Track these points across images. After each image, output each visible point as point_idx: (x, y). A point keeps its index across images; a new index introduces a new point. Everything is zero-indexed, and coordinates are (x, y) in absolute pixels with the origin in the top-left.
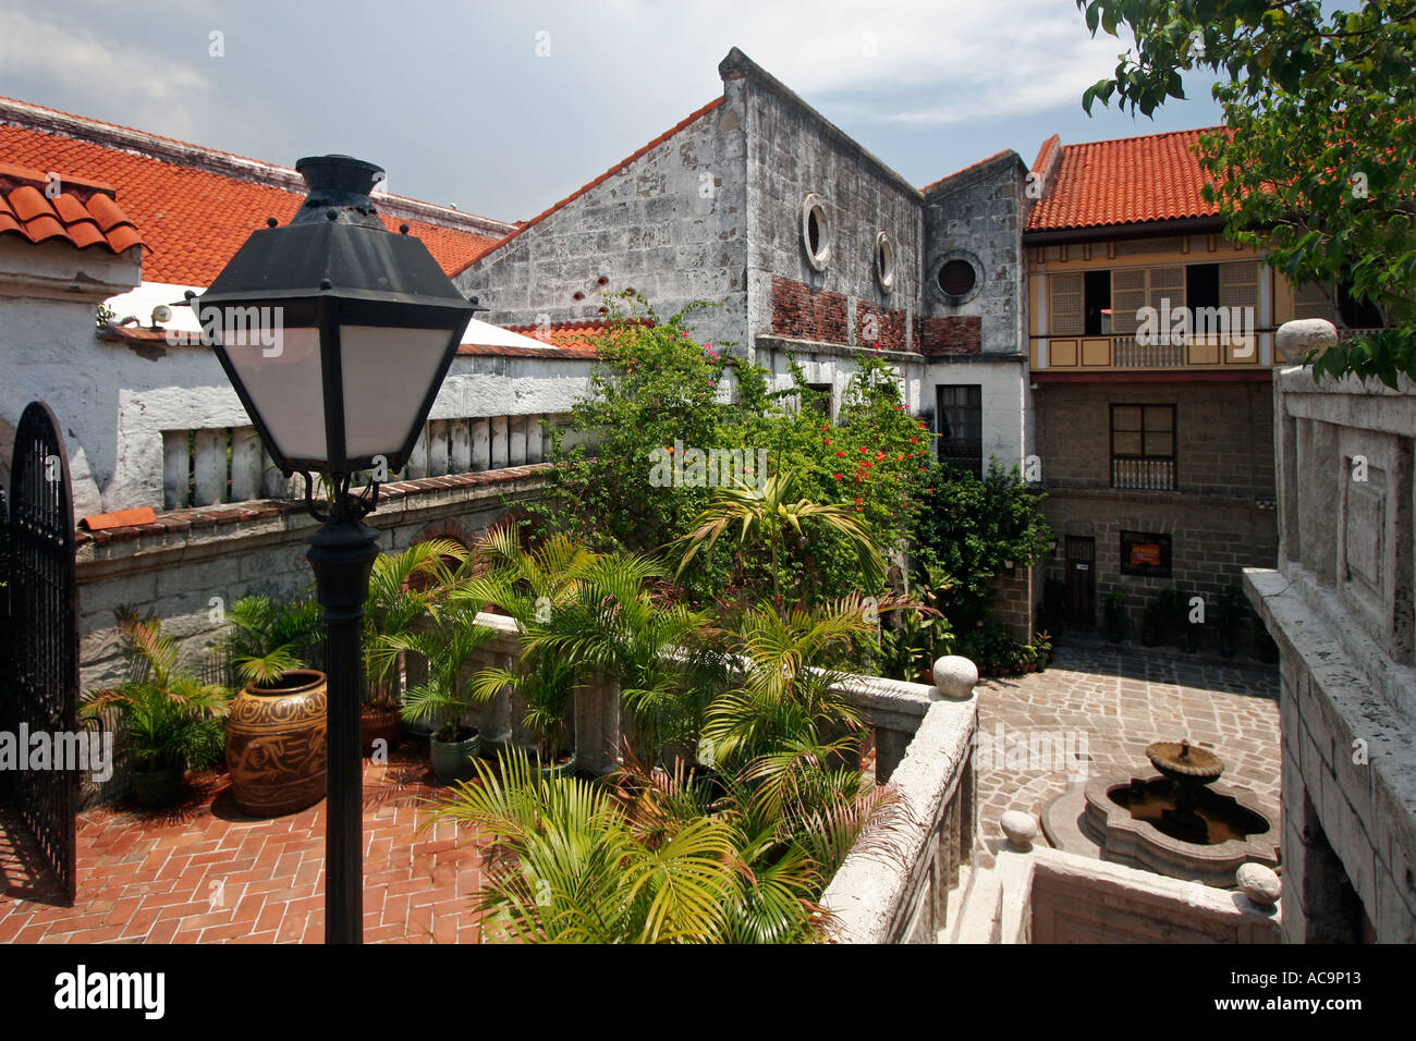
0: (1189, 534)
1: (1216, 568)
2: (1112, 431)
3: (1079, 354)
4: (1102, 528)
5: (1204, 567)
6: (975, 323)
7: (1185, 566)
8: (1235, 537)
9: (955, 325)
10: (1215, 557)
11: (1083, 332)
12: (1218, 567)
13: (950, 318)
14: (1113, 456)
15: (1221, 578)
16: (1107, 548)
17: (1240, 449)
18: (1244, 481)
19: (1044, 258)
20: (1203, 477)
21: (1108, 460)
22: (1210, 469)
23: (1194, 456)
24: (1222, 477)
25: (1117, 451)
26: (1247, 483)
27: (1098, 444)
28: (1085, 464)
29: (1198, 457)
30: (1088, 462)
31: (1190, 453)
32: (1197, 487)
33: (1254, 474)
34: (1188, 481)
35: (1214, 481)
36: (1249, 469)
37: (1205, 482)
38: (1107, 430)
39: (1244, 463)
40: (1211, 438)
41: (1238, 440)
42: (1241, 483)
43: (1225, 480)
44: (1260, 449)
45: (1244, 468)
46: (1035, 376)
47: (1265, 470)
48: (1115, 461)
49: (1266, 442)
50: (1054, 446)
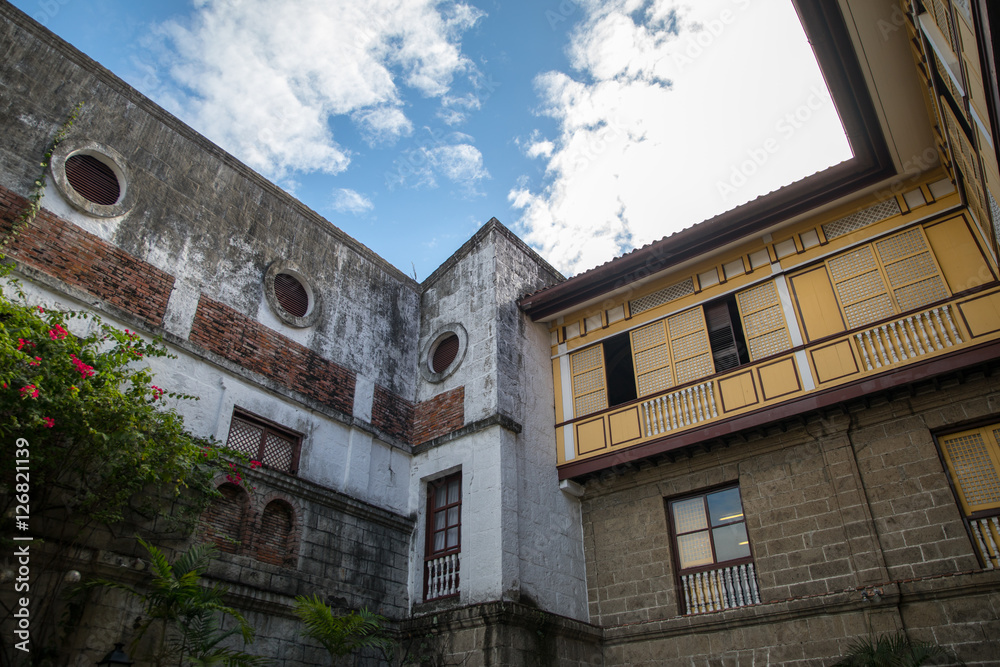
3: (607, 432)
6: (459, 394)
9: (441, 403)
11: (606, 406)
13: (437, 397)
14: (679, 572)
17: (826, 522)
18: (842, 568)
19: (565, 338)
20: (789, 572)
21: (671, 576)
22: (795, 558)
23: (772, 545)
24: (812, 568)
25: (685, 564)
26: (847, 570)
27: (657, 556)
28: (645, 586)
29: (778, 546)
30: (648, 583)
31: (766, 542)
32: (785, 590)
33: (850, 553)
34: (771, 584)
35: (805, 577)
36: (842, 547)
37: (793, 581)
38: (665, 534)
39: (835, 540)
40: (788, 515)
41: (820, 509)
42: (839, 571)
43: (818, 572)
44: (847, 513)
45: (837, 547)
46: (564, 471)
47: (863, 542)
48: (684, 578)
49: (854, 503)
50: (608, 569)
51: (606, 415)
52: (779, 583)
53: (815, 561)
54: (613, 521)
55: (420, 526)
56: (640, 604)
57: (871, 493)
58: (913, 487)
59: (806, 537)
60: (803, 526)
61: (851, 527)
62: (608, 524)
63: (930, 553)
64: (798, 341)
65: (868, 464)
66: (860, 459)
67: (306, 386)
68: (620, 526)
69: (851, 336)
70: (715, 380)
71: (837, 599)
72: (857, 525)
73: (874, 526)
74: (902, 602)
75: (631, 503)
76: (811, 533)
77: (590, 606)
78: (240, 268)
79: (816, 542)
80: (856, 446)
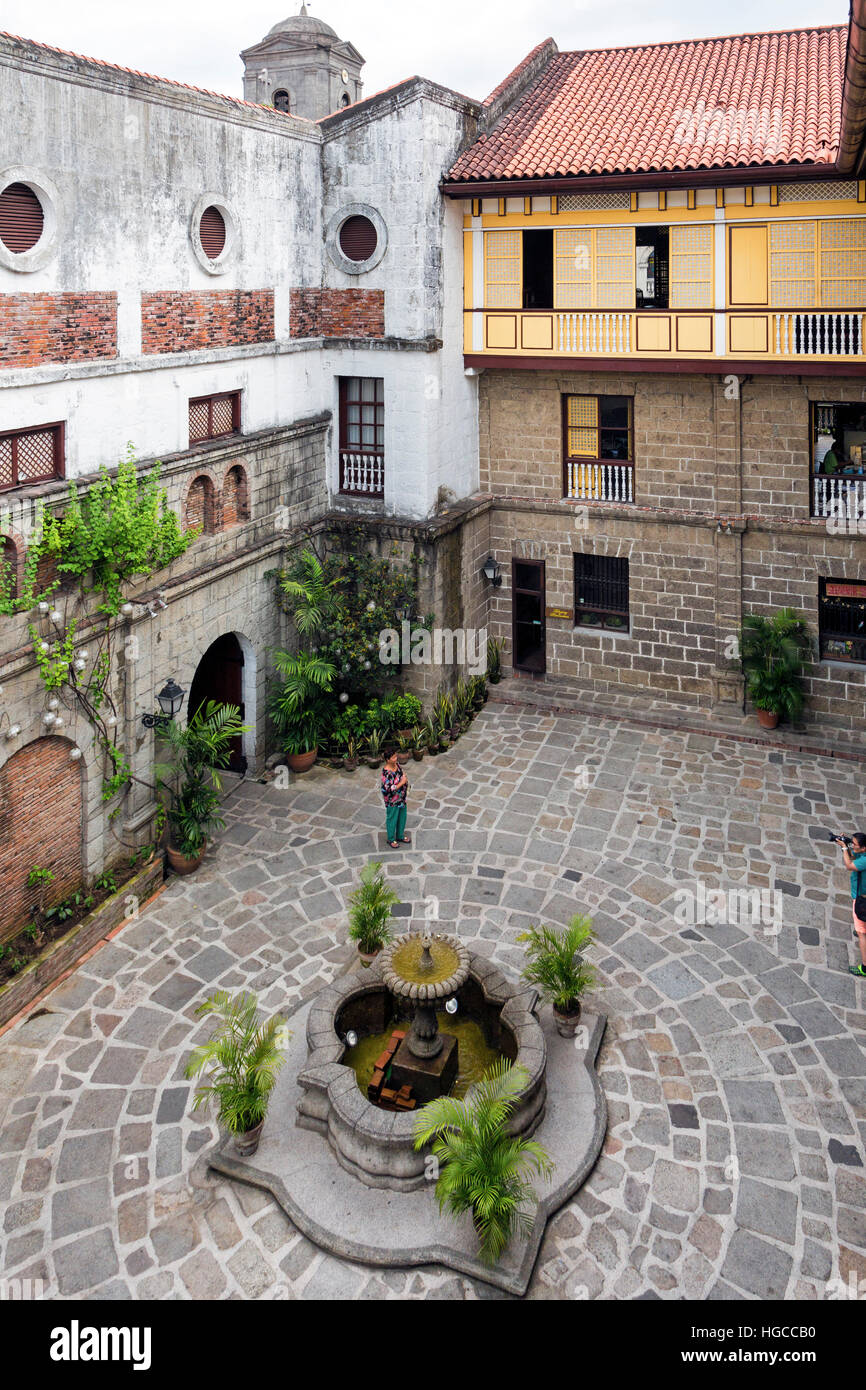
0: (648, 559)
1: (677, 601)
2: (565, 427)
3: (518, 334)
4: (553, 549)
5: (663, 600)
6: (378, 298)
7: (644, 598)
8: (697, 563)
9: (356, 299)
10: (676, 588)
11: (520, 307)
12: (679, 601)
13: (350, 290)
14: (566, 459)
15: (684, 614)
16: (558, 574)
17: (702, 454)
18: (706, 493)
19: (480, 211)
20: (662, 487)
21: (559, 464)
22: (670, 477)
23: (652, 461)
24: (682, 488)
25: (572, 452)
26: (709, 496)
27: (548, 444)
28: (534, 468)
29: (657, 463)
30: (537, 466)
31: (648, 457)
32: (656, 500)
33: (716, 485)
34: (646, 492)
35: (674, 493)
36: (711, 478)
37: (664, 494)
38: (558, 426)
39: (706, 471)
40: (671, 439)
41: (700, 443)
42: (703, 496)
43: (686, 492)
44: (722, 454)
45: (706, 477)
46: (470, 360)
47: (728, 480)
48: (570, 465)
49: (729, 446)
50: (500, 445)
51: (519, 315)
52: (652, 492)
53: (685, 482)
54: (510, 402)
55: (335, 423)
56: (528, 481)
57: (746, 440)
58: (780, 444)
59: (683, 461)
60: (682, 452)
61: (722, 466)
62: (505, 404)
63: (777, 498)
64: (721, 304)
65: (750, 415)
66: (744, 408)
67: (236, 334)
68: (517, 409)
69: (770, 315)
70: (634, 315)
71: (696, 519)
72: (727, 466)
73: (741, 469)
74: (745, 532)
75: (529, 391)
76: (687, 460)
77: (481, 473)
78: (167, 235)
79: (690, 468)
80: (744, 397)
